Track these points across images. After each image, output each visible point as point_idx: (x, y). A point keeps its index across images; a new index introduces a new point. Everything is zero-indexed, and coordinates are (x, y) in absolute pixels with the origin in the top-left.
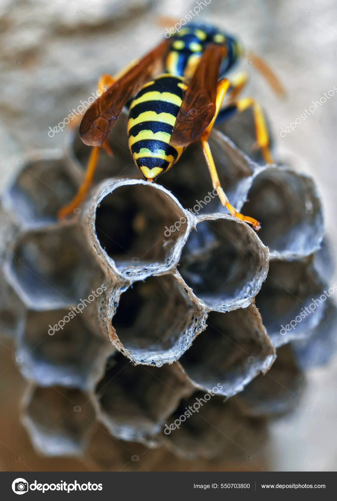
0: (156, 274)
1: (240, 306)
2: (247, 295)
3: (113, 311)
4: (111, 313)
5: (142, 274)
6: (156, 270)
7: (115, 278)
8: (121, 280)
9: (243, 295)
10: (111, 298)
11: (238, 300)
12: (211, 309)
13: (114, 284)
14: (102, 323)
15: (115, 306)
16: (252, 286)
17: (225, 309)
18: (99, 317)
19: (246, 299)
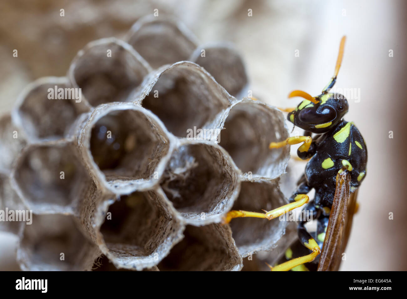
0: (141, 189)
1: (213, 221)
2: (220, 211)
3: (101, 219)
5: (128, 188)
6: (141, 185)
7: (104, 191)
8: (109, 193)
9: (217, 211)
10: (100, 208)
11: (212, 214)
12: (188, 222)
13: (103, 195)
14: (91, 229)
16: (225, 203)
17: (200, 222)
18: (89, 223)
19: (218, 215)
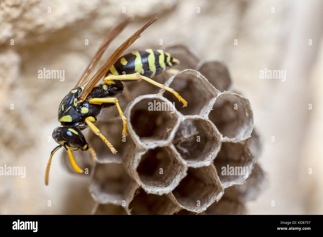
0: (161, 146)
4: (136, 165)
5: (153, 145)
6: (161, 143)
7: (139, 147)
8: (142, 148)
10: (137, 157)
12: (190, 165)
13: (139, 150)
14: (132, 171)
16: (213, 154)
17: (197, 166)
18: (131, 167)
19: (209, 161)
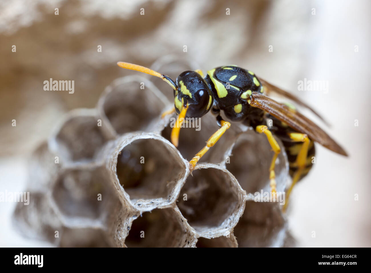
0: (160, 207)
1: (222, 234)
2: (227, 226)
3: (126, 233)
4: (124, 235)
5: (149, 206)
6: (161, 204)
7: (129, 209)
8: (134, 210)
9: (225, 226)
10: (126, 223)
11: (221, 229)
12: (201, 235)
13: (128, 212)
14: (117, 241)
15: (128, 230)
16: (232, 219)
17: (211, 236)
18: (116, 236)
19: (226, 229)
